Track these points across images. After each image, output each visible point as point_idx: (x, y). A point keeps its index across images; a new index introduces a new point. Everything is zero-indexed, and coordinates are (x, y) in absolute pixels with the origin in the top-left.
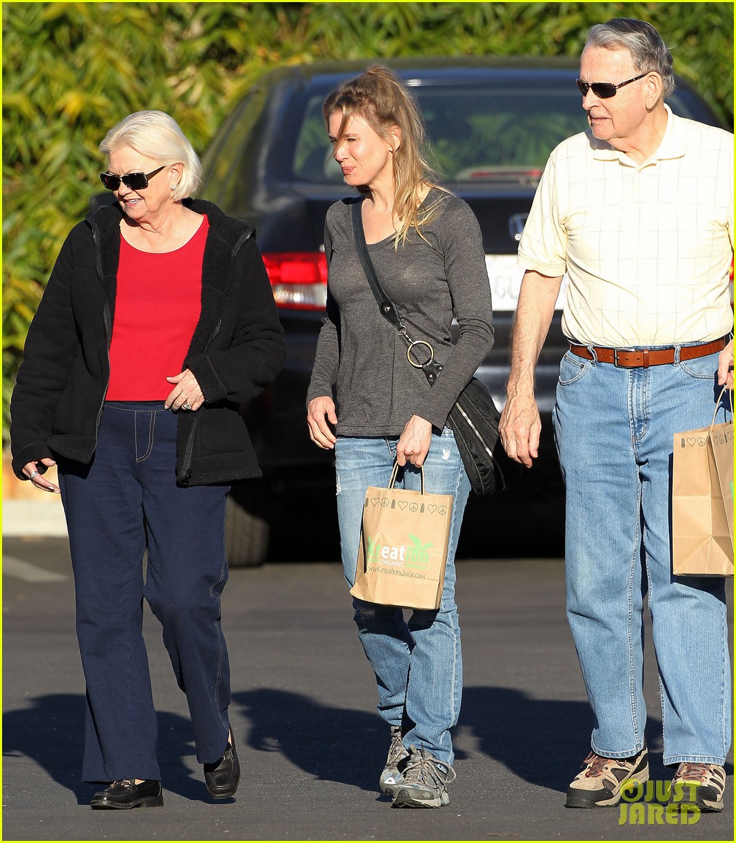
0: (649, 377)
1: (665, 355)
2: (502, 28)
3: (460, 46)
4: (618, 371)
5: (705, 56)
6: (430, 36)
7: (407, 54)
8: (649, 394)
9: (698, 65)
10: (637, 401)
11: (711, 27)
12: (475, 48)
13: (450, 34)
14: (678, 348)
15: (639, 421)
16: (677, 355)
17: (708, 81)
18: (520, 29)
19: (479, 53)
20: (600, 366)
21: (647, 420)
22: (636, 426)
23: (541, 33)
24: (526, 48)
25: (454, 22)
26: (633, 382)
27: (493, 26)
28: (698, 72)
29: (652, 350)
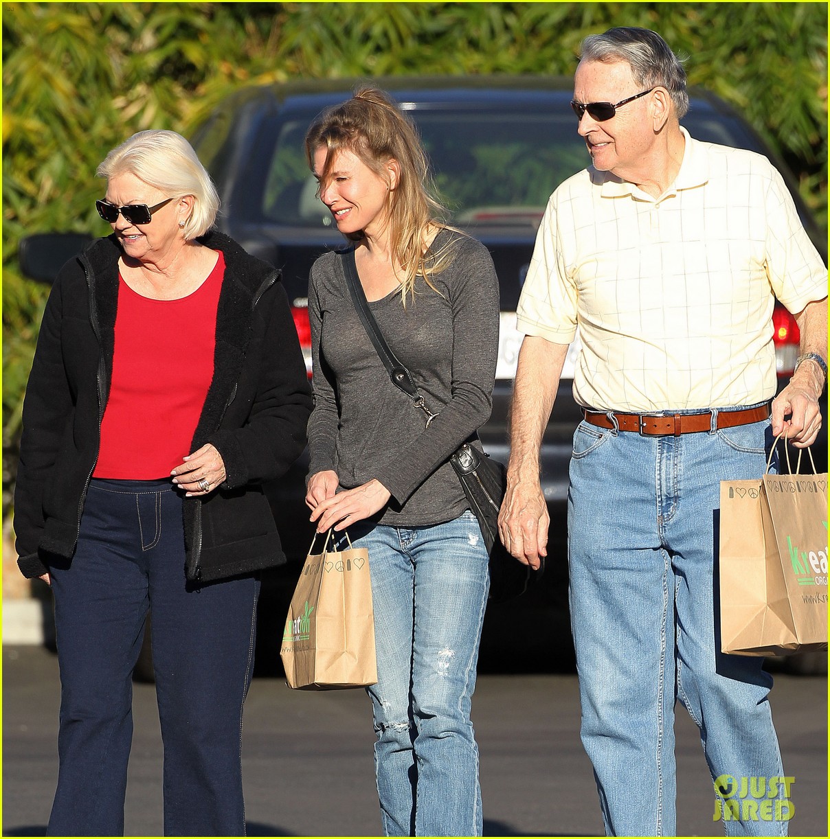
0: (681, 447)
1: (699, 421)
2: (514, 41)
3: (463, 63)
4: (644, 441)
5: (755, 77)
6: (427, 51)
7: (399, 73)
8: (681, 466)
9: (748, 87)
10: (666, 475)
11: (763, 43)
12: (480, 65)
13: (451, 48)
14: (715, 413)
15: (668, 498)
16: (714, 421)
17: (758, 106)
18: (535, 43)
19: (486, 71)
20: (623, 436)
21: (677, 498)
22: (664, 504)
23: (559, 48)
24: (542, 66)
25: (456, 33)
26: (662, 454)
27: (503, 39)
28: (746, 96)
29: (684, 414)
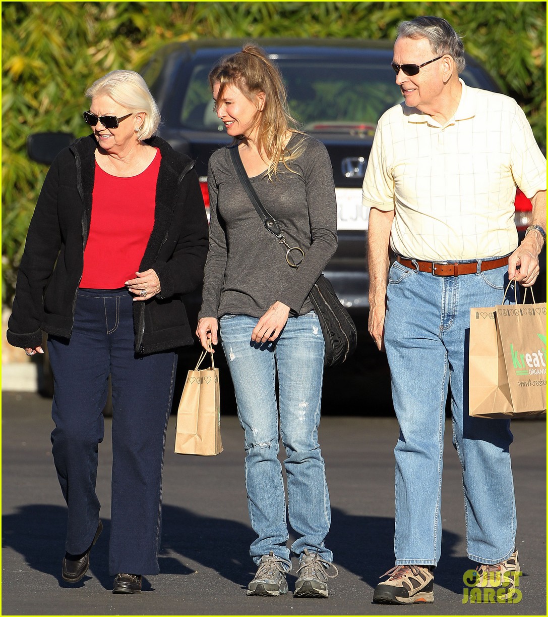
0: (458, 283)
1: (470, 267)
2: (340, 17)
3: (308, 30)
4: (435, 279)
5: (492, 42)
6: (286, 23)
7: (268, 36)
8: (458, 296)
9: (487, 49)
10: (449, 301)
11: (498, 21)
12: (319, 32)
13: (301, 21)
14: (480, 262)
15: (448, 316)
16: (479, 267)
17: (494, 61)
18: (354, 18)
19: (323, 35)
20: (422, 275)
21: (454, 316)
22: (445, 319)
23: (369, 22)
24: (358, 33)
25: (304, 12)
26: (446, 287)
27: (334, 16)
28: (486, 54)
29: (460, 263)
